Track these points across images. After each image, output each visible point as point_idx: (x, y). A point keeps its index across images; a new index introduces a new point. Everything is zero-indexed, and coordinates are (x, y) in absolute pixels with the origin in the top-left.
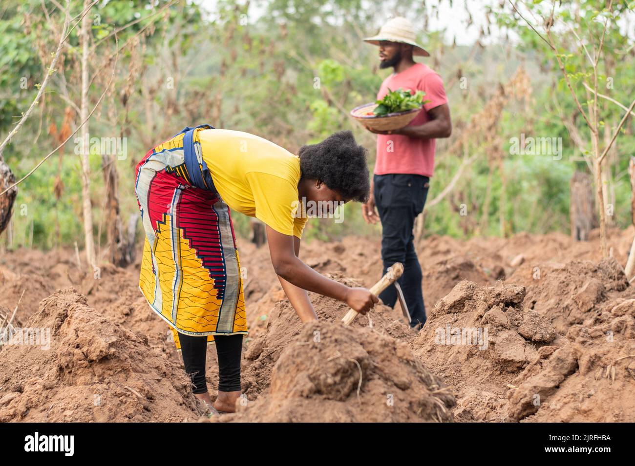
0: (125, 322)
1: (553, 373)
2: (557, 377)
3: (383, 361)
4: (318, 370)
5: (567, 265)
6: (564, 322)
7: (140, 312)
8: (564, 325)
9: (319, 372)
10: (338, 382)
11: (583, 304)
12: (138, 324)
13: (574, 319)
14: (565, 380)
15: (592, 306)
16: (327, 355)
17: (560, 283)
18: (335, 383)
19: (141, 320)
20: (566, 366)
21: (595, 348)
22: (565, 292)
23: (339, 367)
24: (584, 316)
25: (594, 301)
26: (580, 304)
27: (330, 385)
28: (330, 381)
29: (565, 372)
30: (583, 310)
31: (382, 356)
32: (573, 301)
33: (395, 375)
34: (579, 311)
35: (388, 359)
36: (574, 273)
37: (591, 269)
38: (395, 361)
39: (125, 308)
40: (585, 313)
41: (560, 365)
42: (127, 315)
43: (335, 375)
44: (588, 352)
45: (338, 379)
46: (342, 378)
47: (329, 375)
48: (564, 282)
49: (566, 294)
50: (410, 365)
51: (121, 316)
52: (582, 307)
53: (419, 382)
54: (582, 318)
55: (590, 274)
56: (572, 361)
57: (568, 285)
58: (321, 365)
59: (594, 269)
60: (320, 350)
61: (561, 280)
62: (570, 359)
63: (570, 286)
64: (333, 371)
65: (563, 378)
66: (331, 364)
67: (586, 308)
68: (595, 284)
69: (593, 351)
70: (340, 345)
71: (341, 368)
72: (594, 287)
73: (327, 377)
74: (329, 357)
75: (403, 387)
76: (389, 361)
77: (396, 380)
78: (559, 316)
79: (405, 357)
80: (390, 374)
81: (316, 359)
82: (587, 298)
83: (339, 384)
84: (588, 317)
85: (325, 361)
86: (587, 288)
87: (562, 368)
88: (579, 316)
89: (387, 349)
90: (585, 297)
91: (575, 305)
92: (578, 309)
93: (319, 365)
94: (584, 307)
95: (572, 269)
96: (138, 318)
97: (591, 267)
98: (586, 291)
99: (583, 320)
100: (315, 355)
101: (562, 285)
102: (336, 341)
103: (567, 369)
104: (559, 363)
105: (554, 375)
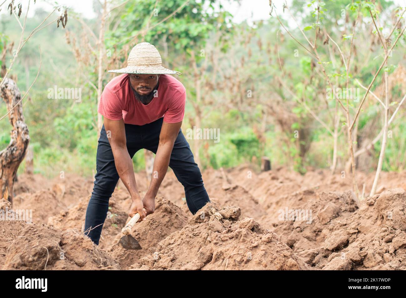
0: (62, 220)
1: (197, 261)
2: (200, 264)
3: (72, 249)
4: (25, 253)
5: (319, 194)
6: (311, 230)
7: (72, 215)
8: (310, 232)
9: (25, 254)
10: (36, 260)
11: (323, 219)
12: (70, 221)
13: (316, 228)
14: (204, 266)
15: (329, 220)
16: (33, 244)
17: (313, 206)
18: (34, 260)
19: (72, 219)
20: (205, 257)
21: (222, 247)
22: (314, 212)
23: (37, 251)
24: (322, 227)
25: (330, 218)
26: (321, 219)
27: (30, 262)
28: (30, 259)
29: (205, 261)
30: (323, 223)
31: (71, 246)
32: (318, 218)
33: (77, 258)
34: (320, 224)
35: (75, 248)
36: (323, 200)
37: (335, 198)
38: (80, 249)
39: (63, 212)
40: (324, 225)
41: (202, 256)
42: (64, 216)
43: (35, 255)
44: (217, 249)
45: (36, 258)
46: (39, 258)
47: (31, 256)
48: (315, 205)
49: (315, 213)
50: (90, 252)
51: (60, 217)
52: (322, 221)
53: (92, 262)
54: (321, 228)
55: (334, 200)
56: (209, 254)
57: (317, 207)
58: (28, 250)
59: (337, 198)
60: (29, 241)
61: (313, 204)
62: (208, 254)
63: (318, 207)
64: (33, 253)
65: (204, 265)
66: (33, 249)
67: (324, 222)
68: (332, 207)
69: (220, 249)
70: (42, 238)
71: (38, 252)
72: (332, 209)
73: (29, 257)
74: (33, 245)
75: (80, 265)
76: (75, 249)
77: (76, 260)
78: (308, 226)
79: (87, 248)
80: (74, 257)
81: (26, 246)
82: (325, 216)
83: (37, 261)
84: (325, 228)
85: (31, 247)
86: (326, 209)
87: (203, 258)
88: (319, 227)
89: (75, 242)
90: (325, 215)
91: (318, 220)
92: (320, 222)
93: (26, 250)
94: (323, 221)
95: (322, 197)
96: (70, 218)
97: (335, 196)
98: (325, 211)
99: (322, 229)
100: (26, 244)
101: (313, 207)
102: (39, 236)
103: (206, 259)
104: (202, 255)
105: (198, 263)
